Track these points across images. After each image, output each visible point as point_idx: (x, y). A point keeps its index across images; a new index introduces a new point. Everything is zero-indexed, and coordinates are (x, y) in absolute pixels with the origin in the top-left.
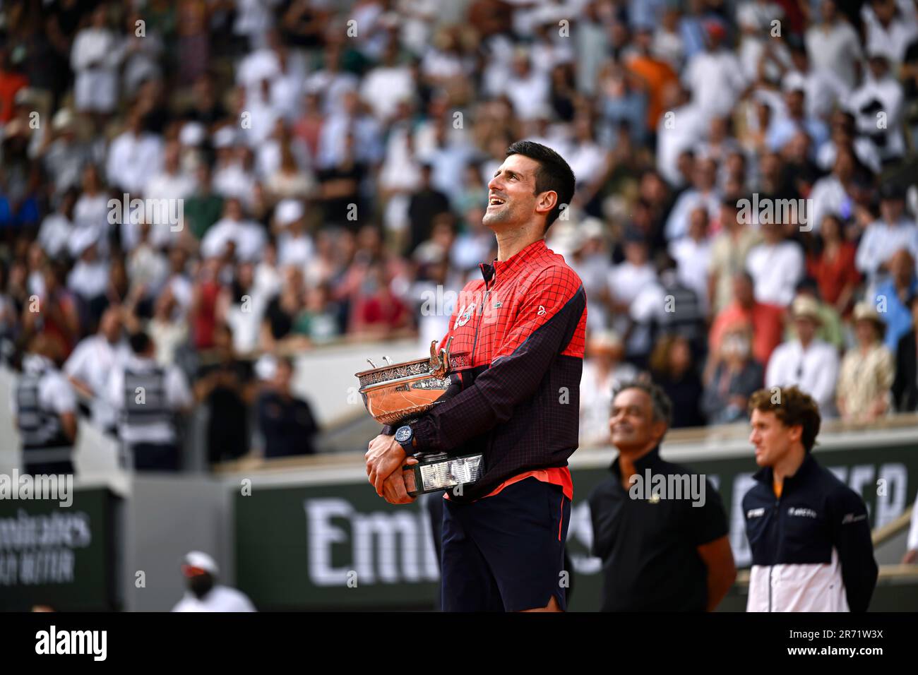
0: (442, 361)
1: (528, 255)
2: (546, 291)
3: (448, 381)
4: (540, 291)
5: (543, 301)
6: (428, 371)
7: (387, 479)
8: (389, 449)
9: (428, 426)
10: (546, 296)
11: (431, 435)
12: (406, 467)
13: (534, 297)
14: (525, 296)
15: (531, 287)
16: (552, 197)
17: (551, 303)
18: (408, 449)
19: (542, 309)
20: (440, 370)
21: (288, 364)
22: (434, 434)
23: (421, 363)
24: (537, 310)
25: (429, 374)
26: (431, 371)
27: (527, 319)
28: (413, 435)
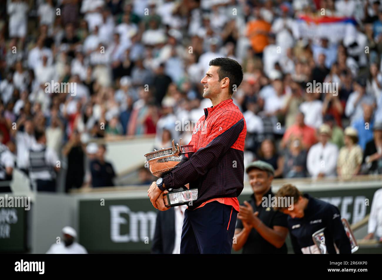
0: (177, 149)
1: (222, 105)
2: (224, 121)
3: (181, 157)
4: (221, 120)
5: (222, 125)
6: (171, 153)
7: (156, 200)
8: (155, 188)
9: (169, 178)
10: (223, 123)
11: (170, 182)
12: (164, 195)
13: (218, 123)
14: (215, 122)
15: (218, 118)
16: (227, 80)
17: (225, 126)
18: (161, 188)
19: (221, 128)
20: (176, 153)
21: (104, 148)
22: (171, 181)
23: (168, 150)
24: (219, 129)
25: (172, 154)
26: (173, 153)
27: (214, 132)
28: (163, 182)
